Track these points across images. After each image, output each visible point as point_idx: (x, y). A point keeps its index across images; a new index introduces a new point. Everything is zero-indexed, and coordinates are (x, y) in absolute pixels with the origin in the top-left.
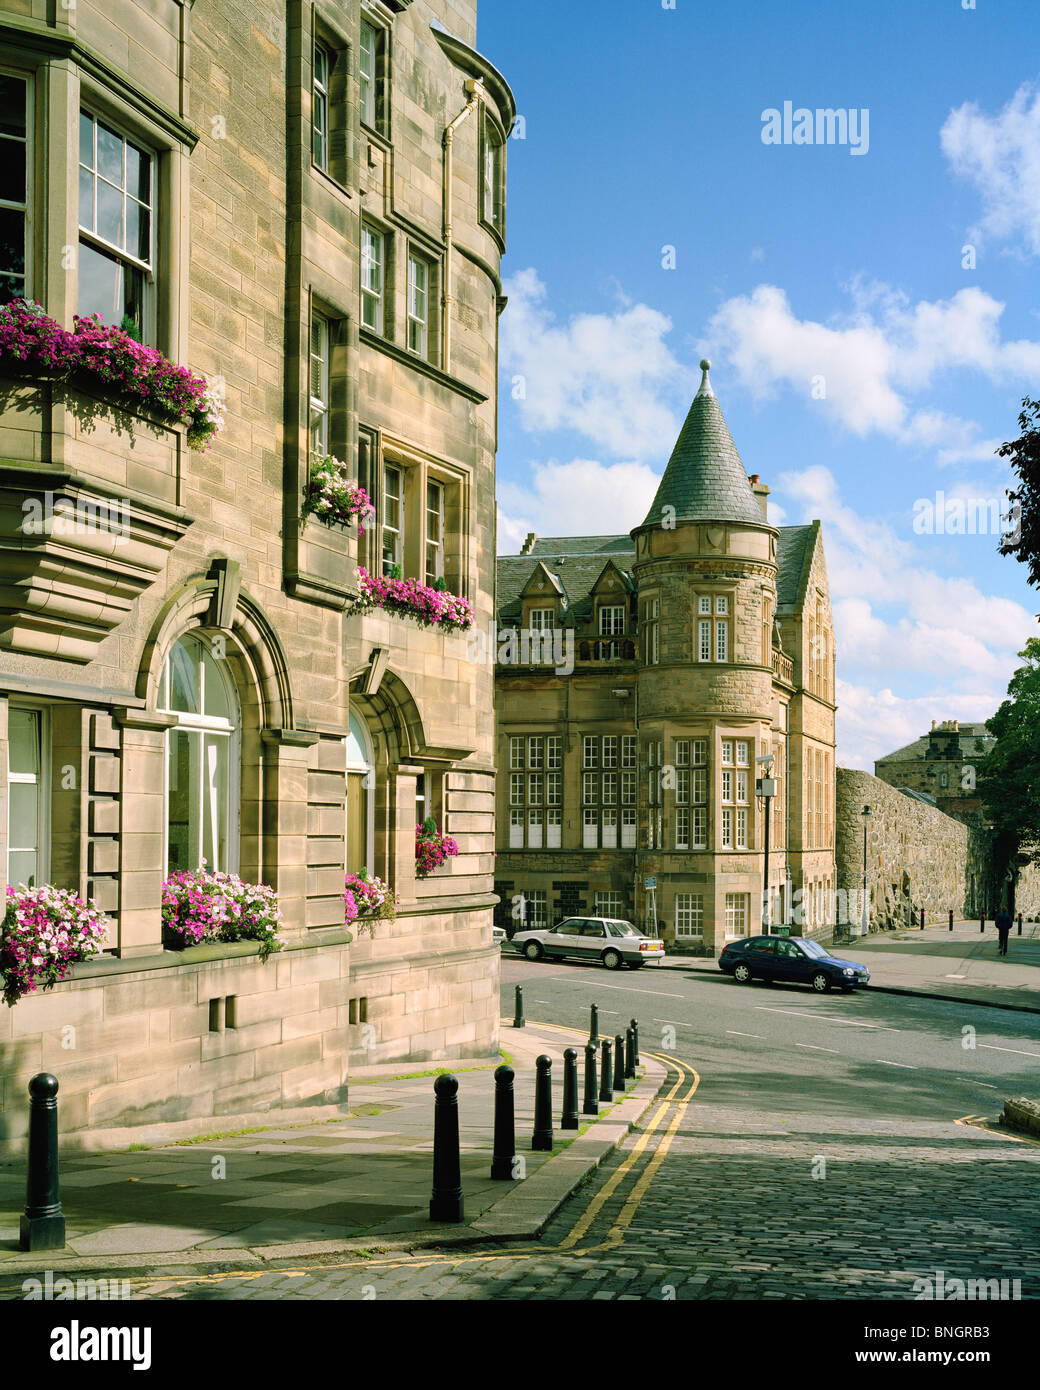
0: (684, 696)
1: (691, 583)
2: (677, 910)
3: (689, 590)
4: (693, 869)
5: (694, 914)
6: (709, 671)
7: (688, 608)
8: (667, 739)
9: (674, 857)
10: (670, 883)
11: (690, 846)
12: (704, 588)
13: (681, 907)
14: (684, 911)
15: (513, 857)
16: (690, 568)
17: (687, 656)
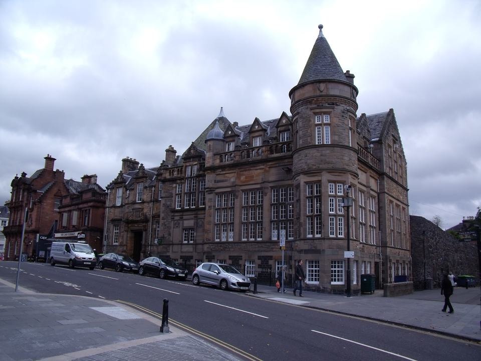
0: (309, 161)
1: (311, 109)
2: (308, 269)
3: (311, 113)
4: (314, 247)
5: (316, 271)
6: (320, 149)
7: (310, 121)
8: (302, 184)
9: (305, 241)
10: (303, 255)
11: (314, 236)
12: (318, 111)
13: (309, 267)
14: (311, 269)
15: (242, 245)
16: (310, 103)
17: (310, 143)
